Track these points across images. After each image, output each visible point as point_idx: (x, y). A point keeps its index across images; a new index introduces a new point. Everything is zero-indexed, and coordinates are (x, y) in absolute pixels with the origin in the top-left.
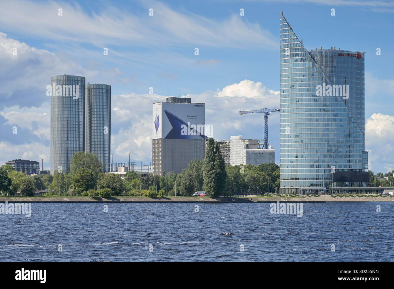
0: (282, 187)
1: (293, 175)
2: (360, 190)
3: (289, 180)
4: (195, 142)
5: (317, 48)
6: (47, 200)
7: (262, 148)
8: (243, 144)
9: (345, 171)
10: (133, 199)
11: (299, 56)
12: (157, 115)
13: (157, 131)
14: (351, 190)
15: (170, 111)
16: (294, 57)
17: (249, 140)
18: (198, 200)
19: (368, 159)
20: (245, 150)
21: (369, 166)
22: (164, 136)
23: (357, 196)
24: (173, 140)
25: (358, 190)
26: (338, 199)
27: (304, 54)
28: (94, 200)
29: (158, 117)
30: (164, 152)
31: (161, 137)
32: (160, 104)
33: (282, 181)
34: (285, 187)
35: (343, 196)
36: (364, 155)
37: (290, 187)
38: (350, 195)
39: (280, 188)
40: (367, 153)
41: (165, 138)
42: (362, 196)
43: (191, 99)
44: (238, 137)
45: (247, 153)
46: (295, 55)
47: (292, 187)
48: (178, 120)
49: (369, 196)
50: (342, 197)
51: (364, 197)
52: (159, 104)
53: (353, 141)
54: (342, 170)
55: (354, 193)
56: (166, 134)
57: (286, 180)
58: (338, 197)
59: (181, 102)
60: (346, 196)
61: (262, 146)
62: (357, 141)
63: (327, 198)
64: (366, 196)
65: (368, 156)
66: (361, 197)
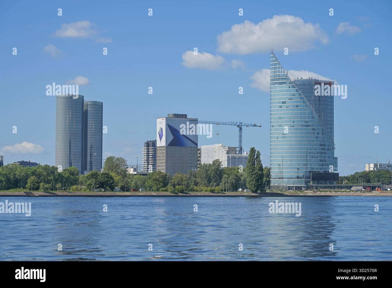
0: (272, 184)
1: (280, 175)
2: (333, 187)
3: (277, 179)
4: (191, 149)
5: (298, 78)
6: (141, 194)
7: (238, 154)
8: (225, 151)
9: (321, 172)
10: (200, 194)
11: (286, 84)
12: (160, 128)
13: (161, 140)
14: (326, 187)
15: (171, 125)
16: (281, 85)
17: (229, 148)
18: (244, 195)
19: (337, 163)
20: (227, 155)
21: (338, 169)
22: (167, 144)
23: (334, 191)
24: (174, 147)
25: (331, 187)
26: (318, 194)
27: (289, 83)
28: (173, 194)
29: (162, 129)
30: (167, 157)
31: (165, 145)
32: (164, 119)
33: (272, 179)
34: (274, 184)
35: (323, 191)
36: (334, 160)
37: (279, 184)
38: (328, 191)
39: (270, 185)
40: (337, 158)
41: (168, 146)
42: (338, 191)
43: (187, 115)
44: (221, 145)
45: (228, 157)
46: (281, 83)
47: (280, 184)
48: (177, 131)
49: (343, 192)
50: (322, 193)
51: (339, 192)
52: (162, 119)
53: (326, 149)
54: (318, 171)
55: (328, 189)
56: (169, 143)
57: (275, 179)
58: (319, 192)
59: (180, 117)
60: (325, 191)
61: (237, 152)
62: (329, 149)
63: (309, 193)
64: (341, 191)
65: (337, 160)
66: (337, 193)
